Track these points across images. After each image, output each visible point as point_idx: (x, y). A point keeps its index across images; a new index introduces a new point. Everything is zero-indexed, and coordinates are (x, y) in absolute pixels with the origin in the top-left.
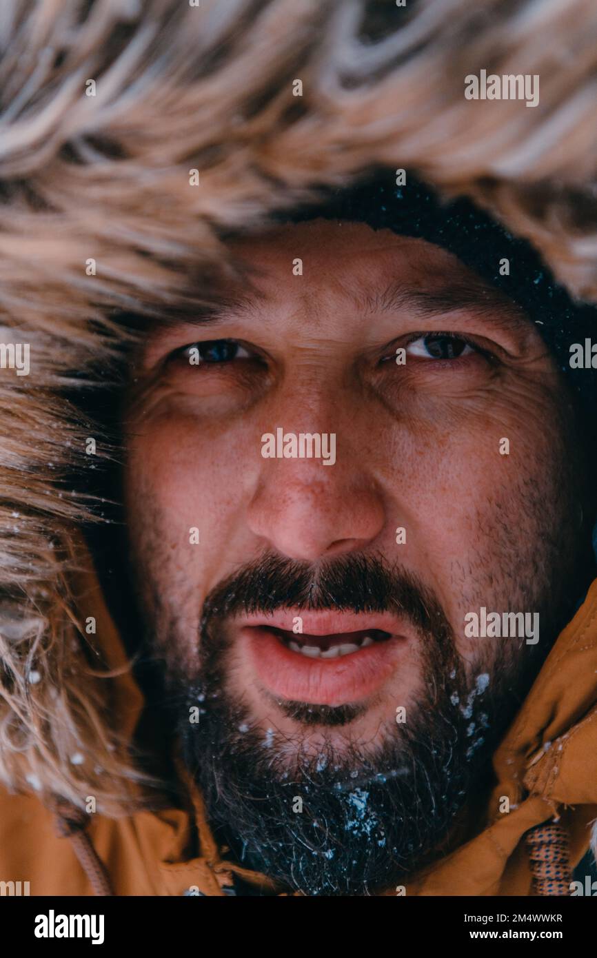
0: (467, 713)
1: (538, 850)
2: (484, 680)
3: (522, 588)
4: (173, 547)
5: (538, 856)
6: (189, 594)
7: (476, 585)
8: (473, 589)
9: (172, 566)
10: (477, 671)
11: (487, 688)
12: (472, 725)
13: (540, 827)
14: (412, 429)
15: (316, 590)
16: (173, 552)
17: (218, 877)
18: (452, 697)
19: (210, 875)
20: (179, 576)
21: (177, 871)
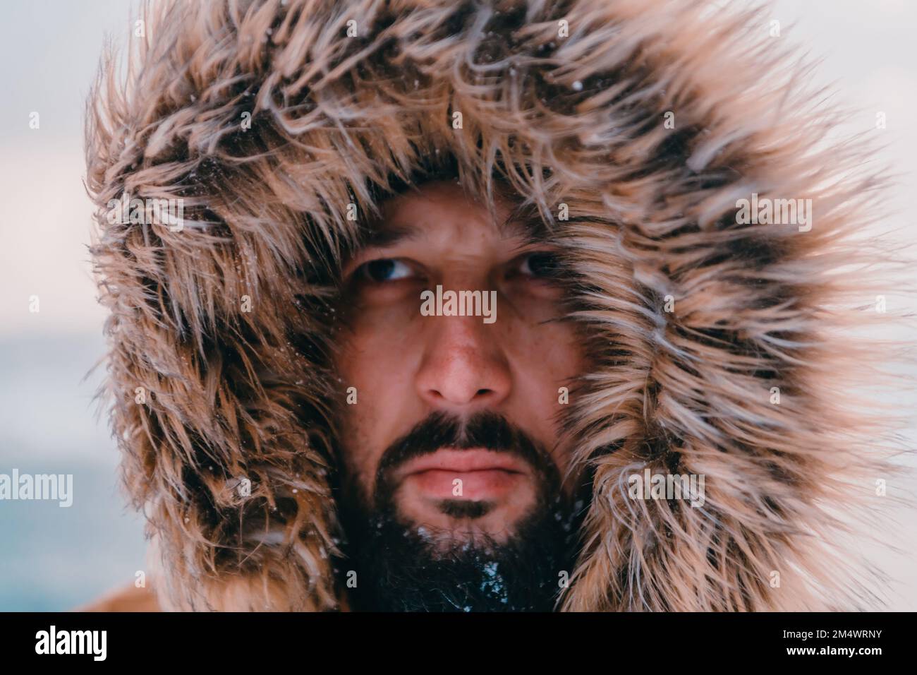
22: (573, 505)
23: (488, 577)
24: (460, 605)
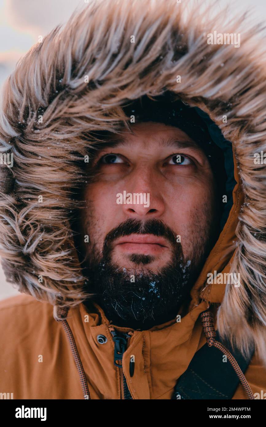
0: (184, 271)
1: (204, 318)
2: (189, 262)
3: (201, 237)
4: (97, 220)
5: (204, 320)
6: (101, 235)
7: (188, 233)
8: (188, 234)
9: (96, 226)
10: (188, 259)
11: (190, 265)
12: (185, 275)
13: (204, 312)
14: (173, 185)
15: (143, 228)
16: (97, 222)
17: (110, 329)
18: (180, 265)
19: (107, 328)
20: (98, 229)
21: (96, 328)
22: (187, 262)
23: (151, 287)
24: (141, 297)
